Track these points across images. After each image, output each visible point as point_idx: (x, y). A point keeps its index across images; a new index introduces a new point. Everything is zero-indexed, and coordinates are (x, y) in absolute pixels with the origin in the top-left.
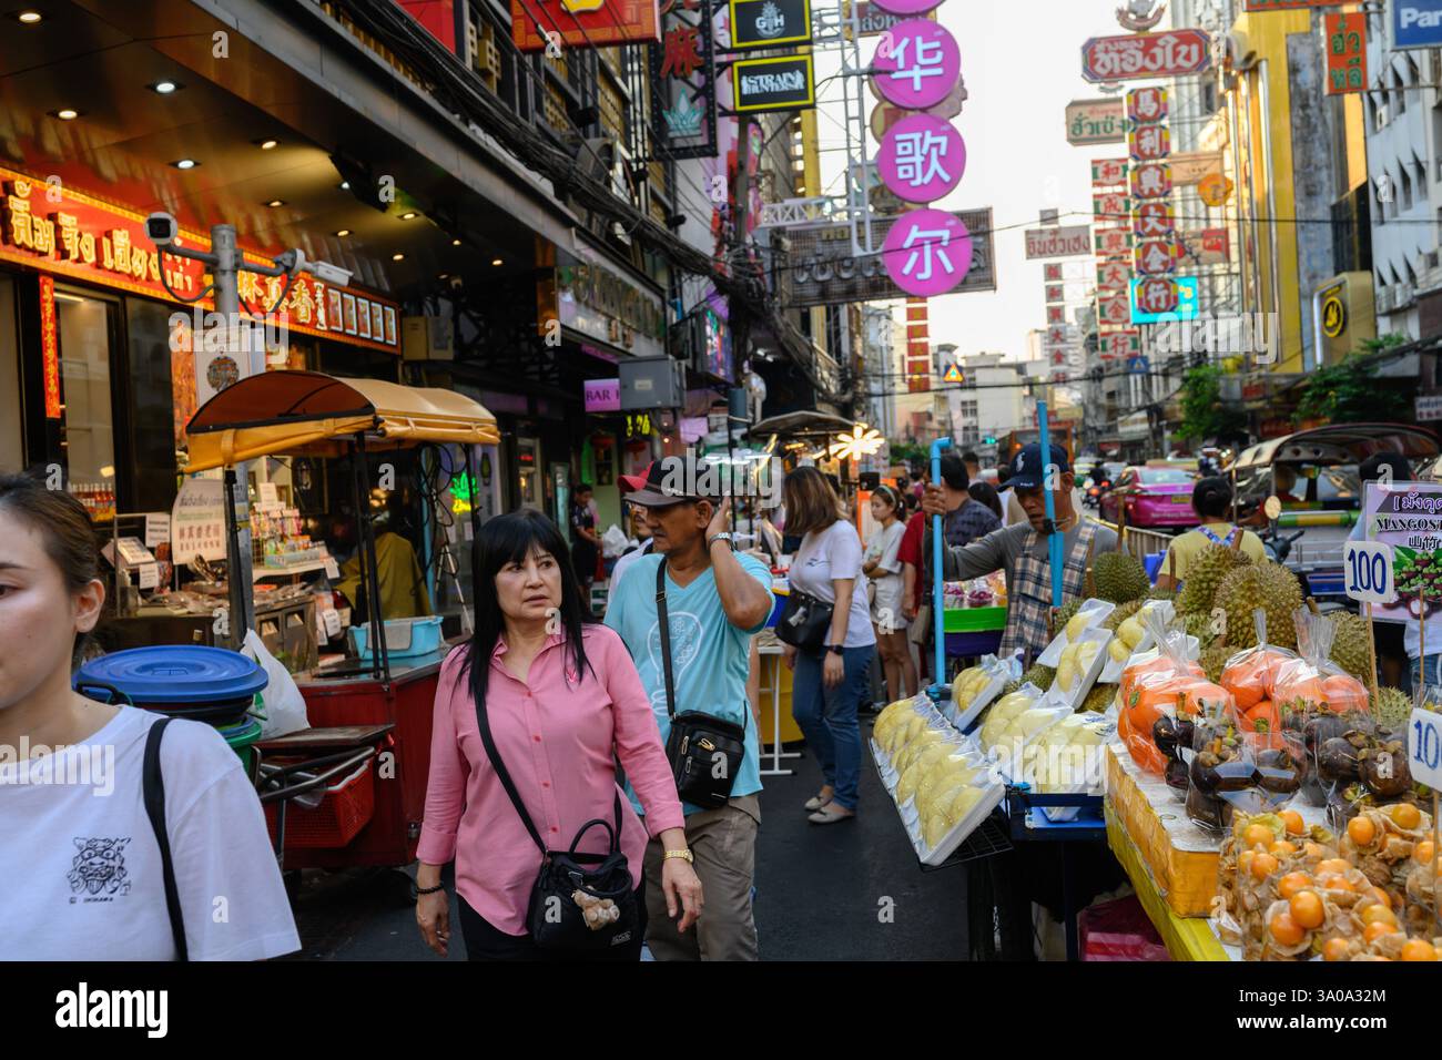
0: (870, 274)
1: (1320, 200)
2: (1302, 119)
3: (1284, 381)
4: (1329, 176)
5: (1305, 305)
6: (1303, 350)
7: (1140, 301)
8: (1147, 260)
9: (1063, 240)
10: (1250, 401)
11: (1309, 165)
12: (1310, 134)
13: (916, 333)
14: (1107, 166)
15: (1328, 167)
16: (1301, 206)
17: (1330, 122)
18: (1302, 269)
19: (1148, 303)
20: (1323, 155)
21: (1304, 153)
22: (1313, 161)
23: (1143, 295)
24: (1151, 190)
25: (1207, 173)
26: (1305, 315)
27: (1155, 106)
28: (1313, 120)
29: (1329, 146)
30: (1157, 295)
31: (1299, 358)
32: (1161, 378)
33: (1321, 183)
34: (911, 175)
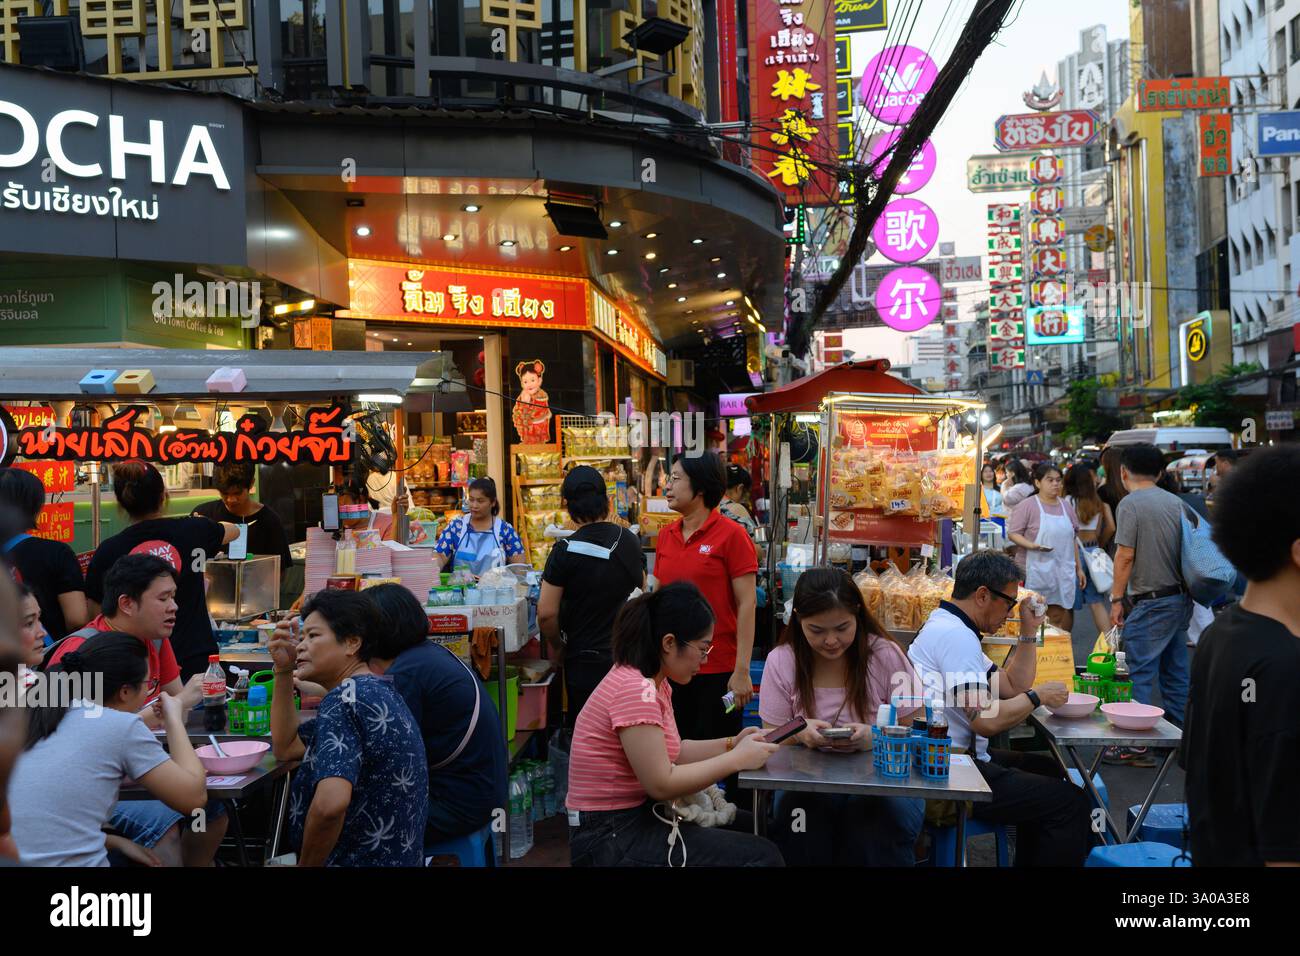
0: (847, 309)
1: (1186, 251)
2: (1174, 186)
3: (1156, 394)
4: (1195, 233)
5: (1173, 333)
6: (1170, 371)
7: (1037, 327)
8: (1044, 294)
9: (958, 268)
10: (1126, 409)
11: (1178, 223)
12: (1179, 198)
13: (832, 343)
14: (1001, 210)
15: (1194, 225)
16: (1171, 256)
17: (1196, 189)
18: (1171, 306)
19: (1044, 329)
20: (1190, 216)
21: (1175, 213)
22: (1182, 220)
23: (1039, 322)
24: (1048, 238)
25: (1093, 224)
26: (1173, 342)
27: (1053, 170)
28: (1183, 187)
29: (1194, 209)
30: (1051, 322)
31: (1167, 376)
32: (1042, 388)
33: (1188, 238)
34: (897, 242)
